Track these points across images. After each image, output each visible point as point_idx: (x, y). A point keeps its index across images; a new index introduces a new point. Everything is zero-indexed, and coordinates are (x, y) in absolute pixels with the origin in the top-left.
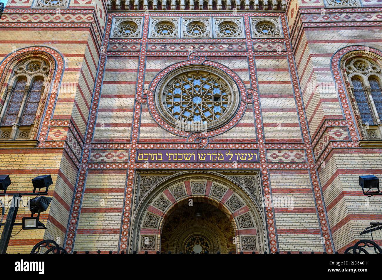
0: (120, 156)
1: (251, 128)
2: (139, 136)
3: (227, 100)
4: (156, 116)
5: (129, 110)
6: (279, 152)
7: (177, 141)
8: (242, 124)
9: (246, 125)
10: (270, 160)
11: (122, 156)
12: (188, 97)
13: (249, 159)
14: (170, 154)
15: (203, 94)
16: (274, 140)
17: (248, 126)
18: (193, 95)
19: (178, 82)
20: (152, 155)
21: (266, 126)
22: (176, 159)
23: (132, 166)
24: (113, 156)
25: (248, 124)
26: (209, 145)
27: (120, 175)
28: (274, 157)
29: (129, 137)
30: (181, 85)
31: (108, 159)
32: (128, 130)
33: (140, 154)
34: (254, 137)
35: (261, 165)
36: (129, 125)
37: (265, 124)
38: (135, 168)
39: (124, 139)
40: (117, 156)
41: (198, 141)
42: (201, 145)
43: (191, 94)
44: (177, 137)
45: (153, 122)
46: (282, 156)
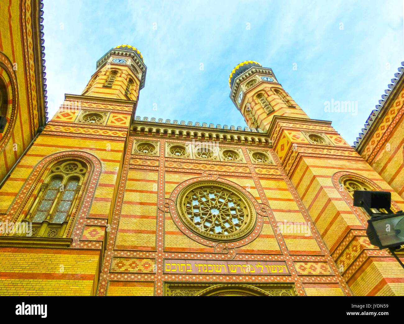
0: (146, 265)
1: (272, 239)
2: (164, 244)
3: (243, 213)
4: (180, 224)
5: (153, 218)
6: (305, 264)
7: (205, 250)
8: (264, 235)
9: (268, 236)
10: (299, 272)
11: (147, 265)
12: (207, 208)
13: (280, 272)
14: (199, 265)
15: (220, 206)
16: (297, 251)
17: (270, 237)
18: (211, 207)
19: (195, 195)
20: (181, 266)
21: (286, 238)
22: (206, 271)
23: (159, 277)
24: (138, 265)
25: (269, 235)
26: (237, 255)
27: (147, 288)
28: (302, 269)
29: (154, 245)
30: (198, 198)
31: (132, 268)
32: (153, 237)
33: (167, 264)
34: (278, 248)
35: (292, 277)
36: (153, 232)
37: (284, 236)
38: (163, 280)
39: (149, 247)
40: (142, 265)
41: (226, 252)
42: (229, 256)
43: (209, 205)
44: (204, 247)
45: (178, 230)
46: (310, 268)
